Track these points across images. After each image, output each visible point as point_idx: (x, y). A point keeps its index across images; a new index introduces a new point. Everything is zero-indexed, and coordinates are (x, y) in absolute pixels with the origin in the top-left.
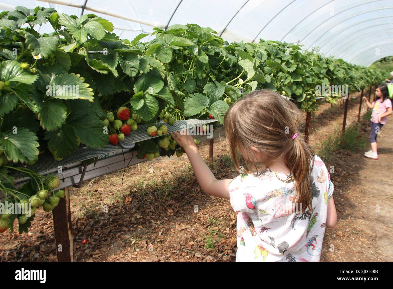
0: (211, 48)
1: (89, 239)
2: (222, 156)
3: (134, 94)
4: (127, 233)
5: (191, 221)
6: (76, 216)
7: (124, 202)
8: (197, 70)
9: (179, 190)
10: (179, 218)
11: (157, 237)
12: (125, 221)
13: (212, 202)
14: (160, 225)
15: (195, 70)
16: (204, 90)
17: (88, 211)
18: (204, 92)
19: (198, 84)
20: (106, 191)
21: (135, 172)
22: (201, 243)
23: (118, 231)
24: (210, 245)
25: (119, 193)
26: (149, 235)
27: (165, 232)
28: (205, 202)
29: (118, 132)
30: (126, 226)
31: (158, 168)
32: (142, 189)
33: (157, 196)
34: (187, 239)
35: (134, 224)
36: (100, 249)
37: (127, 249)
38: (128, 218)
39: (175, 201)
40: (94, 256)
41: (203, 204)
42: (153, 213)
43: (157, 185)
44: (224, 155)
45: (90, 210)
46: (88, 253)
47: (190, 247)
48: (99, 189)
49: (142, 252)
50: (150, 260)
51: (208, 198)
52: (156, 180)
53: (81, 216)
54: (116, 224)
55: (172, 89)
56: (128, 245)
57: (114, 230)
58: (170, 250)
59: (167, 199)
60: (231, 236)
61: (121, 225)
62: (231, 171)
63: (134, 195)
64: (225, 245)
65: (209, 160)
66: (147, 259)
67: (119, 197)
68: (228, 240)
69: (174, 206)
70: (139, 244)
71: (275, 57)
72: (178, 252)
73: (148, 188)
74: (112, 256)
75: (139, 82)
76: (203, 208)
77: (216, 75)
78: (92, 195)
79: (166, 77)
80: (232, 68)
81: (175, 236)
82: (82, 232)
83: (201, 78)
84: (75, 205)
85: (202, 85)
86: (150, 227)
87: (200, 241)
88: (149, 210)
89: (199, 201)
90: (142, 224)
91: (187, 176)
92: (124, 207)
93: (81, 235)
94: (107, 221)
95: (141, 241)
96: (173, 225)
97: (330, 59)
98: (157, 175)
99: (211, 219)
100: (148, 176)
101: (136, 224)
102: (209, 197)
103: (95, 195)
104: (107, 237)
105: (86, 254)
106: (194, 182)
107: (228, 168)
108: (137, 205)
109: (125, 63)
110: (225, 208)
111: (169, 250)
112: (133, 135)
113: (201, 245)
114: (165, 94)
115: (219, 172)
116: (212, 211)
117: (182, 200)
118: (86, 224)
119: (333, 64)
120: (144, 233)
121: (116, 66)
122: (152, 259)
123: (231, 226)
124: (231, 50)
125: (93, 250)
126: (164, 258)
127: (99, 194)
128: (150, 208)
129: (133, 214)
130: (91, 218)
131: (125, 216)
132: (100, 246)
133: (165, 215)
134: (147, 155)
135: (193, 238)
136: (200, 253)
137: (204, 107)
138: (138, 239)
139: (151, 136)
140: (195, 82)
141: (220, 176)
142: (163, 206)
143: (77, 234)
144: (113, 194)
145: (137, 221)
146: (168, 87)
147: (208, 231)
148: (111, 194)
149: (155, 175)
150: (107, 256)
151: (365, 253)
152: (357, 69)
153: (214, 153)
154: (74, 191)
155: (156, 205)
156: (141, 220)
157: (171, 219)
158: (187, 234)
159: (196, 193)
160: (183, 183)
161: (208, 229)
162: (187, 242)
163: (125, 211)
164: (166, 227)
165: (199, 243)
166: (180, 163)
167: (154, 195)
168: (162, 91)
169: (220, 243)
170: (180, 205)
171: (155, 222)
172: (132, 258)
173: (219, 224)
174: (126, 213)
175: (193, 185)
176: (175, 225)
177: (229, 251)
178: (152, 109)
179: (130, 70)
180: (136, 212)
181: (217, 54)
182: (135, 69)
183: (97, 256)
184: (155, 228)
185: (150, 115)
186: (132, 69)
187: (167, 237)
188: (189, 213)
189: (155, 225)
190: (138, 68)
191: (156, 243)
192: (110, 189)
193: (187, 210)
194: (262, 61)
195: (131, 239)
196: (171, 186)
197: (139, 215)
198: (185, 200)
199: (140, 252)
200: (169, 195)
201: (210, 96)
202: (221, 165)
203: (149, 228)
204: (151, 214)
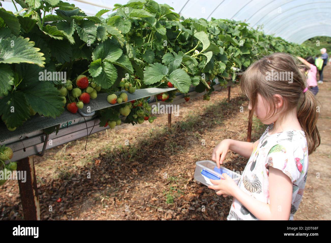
0: (169, 22)
1: (63, 198)
2: (179, 122)
3: (93, 61)
4: (97, 192)
5: (154, 179)
6: (52, 178)
7: (94, 164)
8: (155, 42)
9: (142, 153)
10: (143, 177)
11: (123, 195)
12: (96, 181)
13: (171, 162)
14: (126, 184)
15: (154, 42)
16: (163, 60)
17: (62, 173)
18: (163, 61)
19: (156, 55)
20: (78, 154)
21: (104, 138)
22: (162, 198)
23: (89, 190)
24: (170, 200)
25: (89, 156)
26: (117, 193)
27: (130, 190)
28: (165, 163)
29: (77, 100)
30: (96, 185)
31: (123, 133)
32: (110, 153)
33: (123, 159)
34: (150, 195)
35: (103, 183)
36: (73, 206)
37: (98, 206)
38: (98, 179)
39: (139, 162)
40: (68, 213)
41: (163, 164)
42: (120, 173)
43: (123, 148)
44: (180, 121)
45: (64, 172)
46: (62, 211)
47: (153, 203)
48: (73, 154)
49: (111, 208)
50: (117, 215)
51: (167, 159)
52: (122, 144)
53: (56, 178)
54: (87, 184)
55: (131, 57)
56: (98, 202)
57: (85, 190)
58: (136, 206)
59: (132, 160)
60: (188, 191)
61: (92, 185)
62: (187, 135)
63: (103, 158)
64: (183, 200)
65: (168, 126)
66: (115, 214)
67: (90, 160)
68: (186, 195)
69: (138, 167)
70: (108, 201)
71: (225, 33)
72: (142, 207)
73: (115, 152)
74: (84, 213)
75: (97, 50)
76: (164, 168)
77: (173, 47)
78: (66, 159)
79: (125, 45)
80: (188, 41)
81: (139, 193)
82: (57, 191)
83: (160, 50)
84: (51, 168)
85: (160, 56)
86: (118, 185)
87: (161, 197)
88: (116, 171)
89: (160, 161)
90: (110, 183)
91: (149, 140)
92: (94, 168)
93: (56, 195)
94: (79, 181)
95: (109, 199)
96: (137, 183)
97: (271, 36)
98: (122, 140)
99: (171, 177)
100: (115, 140)
101: (104, 183)
102: (169, 158)
103: (69, 158)
104: (79, 196)
105: (61, 212)
106: (155, 145)
107: (184, 132)
108: (105, 166)
109: (82, 31)
110: (182, 167)
111: (134, 206)
112: (93, 103)
113: (163, 201)
114: (124, 62)
115: (177, 136)
116: (172, 170)
117: (145, 161)
118: (60, 185)
119: (274, 40)
120: (112, 191)
121: (73, 33)
122: (120, 214)
123: (188, 183)
124: (187, 24)
125: (67, 207)
126: (130, 213)
127: (72, 158)
128: (117, 169)
129: (102, 175)
130: (65, 179)
131: (95, 176)
132: (73, 204)
133: (130, 174)
134: (109, 123)
135: (155, 194)
136: (162, 208)
137: (163, 76)
138: (107, 197)
139: (111, 104)
140: (154, 54)
141: (178, 139)
142: (129, 167)
143: (52, 194)
144: (84, 158)
145: (106, 181)
146: (127, 55)
147: (168, 187)
148: (83, 157)
149: (121, 140)
150: (80, 213)
151: (304, 203)
152: (293, 46)
153: (172, 120)
154: (50, 155)
155: (122, 166)
156: (110, 180)
157: (135, 178)
158: (150, 191)
159: (157, 154)
160: (146, 146)
161: (168, 186)
162: (150, 198)
163: (95, 172)
164: (132, 185)
165: (160, 199)
166: (143, 128)
167: (120, 157)
168: (121, 59)
169: (179, 198)
170: (143, 165)
171: (122, 181)
172: (102, 214)
173: (178, 182)
174: (96, 174)
175: (154, 148)
176: (140, 183)
177: (187, 205)
178: (111, 76)
179: (88, 38)
180: (104, 173)
181: (174, 28)
182: (92, 37)
183: (70, 213)
184: (122, 187)
185: (108, 83)
186: (90, 36)
187: (132, 194)
188: (151, 173)
189: (122, 184)
190: (95, 35)
191: (123, 199)
192: (81, 153)
193: (150, 170)
194: (215, 34)
195: (101, 197)
196: (135, 149)
197: (107, 175)
198: (147, 161)
199: (109, 208)
200: (133, 157)
201: (169, 66)
202: (178, 130)
203: (116, 186)
204: (118, 174)
